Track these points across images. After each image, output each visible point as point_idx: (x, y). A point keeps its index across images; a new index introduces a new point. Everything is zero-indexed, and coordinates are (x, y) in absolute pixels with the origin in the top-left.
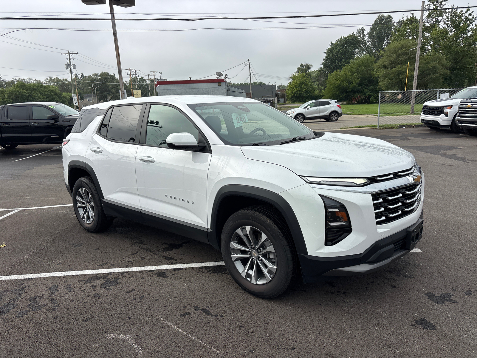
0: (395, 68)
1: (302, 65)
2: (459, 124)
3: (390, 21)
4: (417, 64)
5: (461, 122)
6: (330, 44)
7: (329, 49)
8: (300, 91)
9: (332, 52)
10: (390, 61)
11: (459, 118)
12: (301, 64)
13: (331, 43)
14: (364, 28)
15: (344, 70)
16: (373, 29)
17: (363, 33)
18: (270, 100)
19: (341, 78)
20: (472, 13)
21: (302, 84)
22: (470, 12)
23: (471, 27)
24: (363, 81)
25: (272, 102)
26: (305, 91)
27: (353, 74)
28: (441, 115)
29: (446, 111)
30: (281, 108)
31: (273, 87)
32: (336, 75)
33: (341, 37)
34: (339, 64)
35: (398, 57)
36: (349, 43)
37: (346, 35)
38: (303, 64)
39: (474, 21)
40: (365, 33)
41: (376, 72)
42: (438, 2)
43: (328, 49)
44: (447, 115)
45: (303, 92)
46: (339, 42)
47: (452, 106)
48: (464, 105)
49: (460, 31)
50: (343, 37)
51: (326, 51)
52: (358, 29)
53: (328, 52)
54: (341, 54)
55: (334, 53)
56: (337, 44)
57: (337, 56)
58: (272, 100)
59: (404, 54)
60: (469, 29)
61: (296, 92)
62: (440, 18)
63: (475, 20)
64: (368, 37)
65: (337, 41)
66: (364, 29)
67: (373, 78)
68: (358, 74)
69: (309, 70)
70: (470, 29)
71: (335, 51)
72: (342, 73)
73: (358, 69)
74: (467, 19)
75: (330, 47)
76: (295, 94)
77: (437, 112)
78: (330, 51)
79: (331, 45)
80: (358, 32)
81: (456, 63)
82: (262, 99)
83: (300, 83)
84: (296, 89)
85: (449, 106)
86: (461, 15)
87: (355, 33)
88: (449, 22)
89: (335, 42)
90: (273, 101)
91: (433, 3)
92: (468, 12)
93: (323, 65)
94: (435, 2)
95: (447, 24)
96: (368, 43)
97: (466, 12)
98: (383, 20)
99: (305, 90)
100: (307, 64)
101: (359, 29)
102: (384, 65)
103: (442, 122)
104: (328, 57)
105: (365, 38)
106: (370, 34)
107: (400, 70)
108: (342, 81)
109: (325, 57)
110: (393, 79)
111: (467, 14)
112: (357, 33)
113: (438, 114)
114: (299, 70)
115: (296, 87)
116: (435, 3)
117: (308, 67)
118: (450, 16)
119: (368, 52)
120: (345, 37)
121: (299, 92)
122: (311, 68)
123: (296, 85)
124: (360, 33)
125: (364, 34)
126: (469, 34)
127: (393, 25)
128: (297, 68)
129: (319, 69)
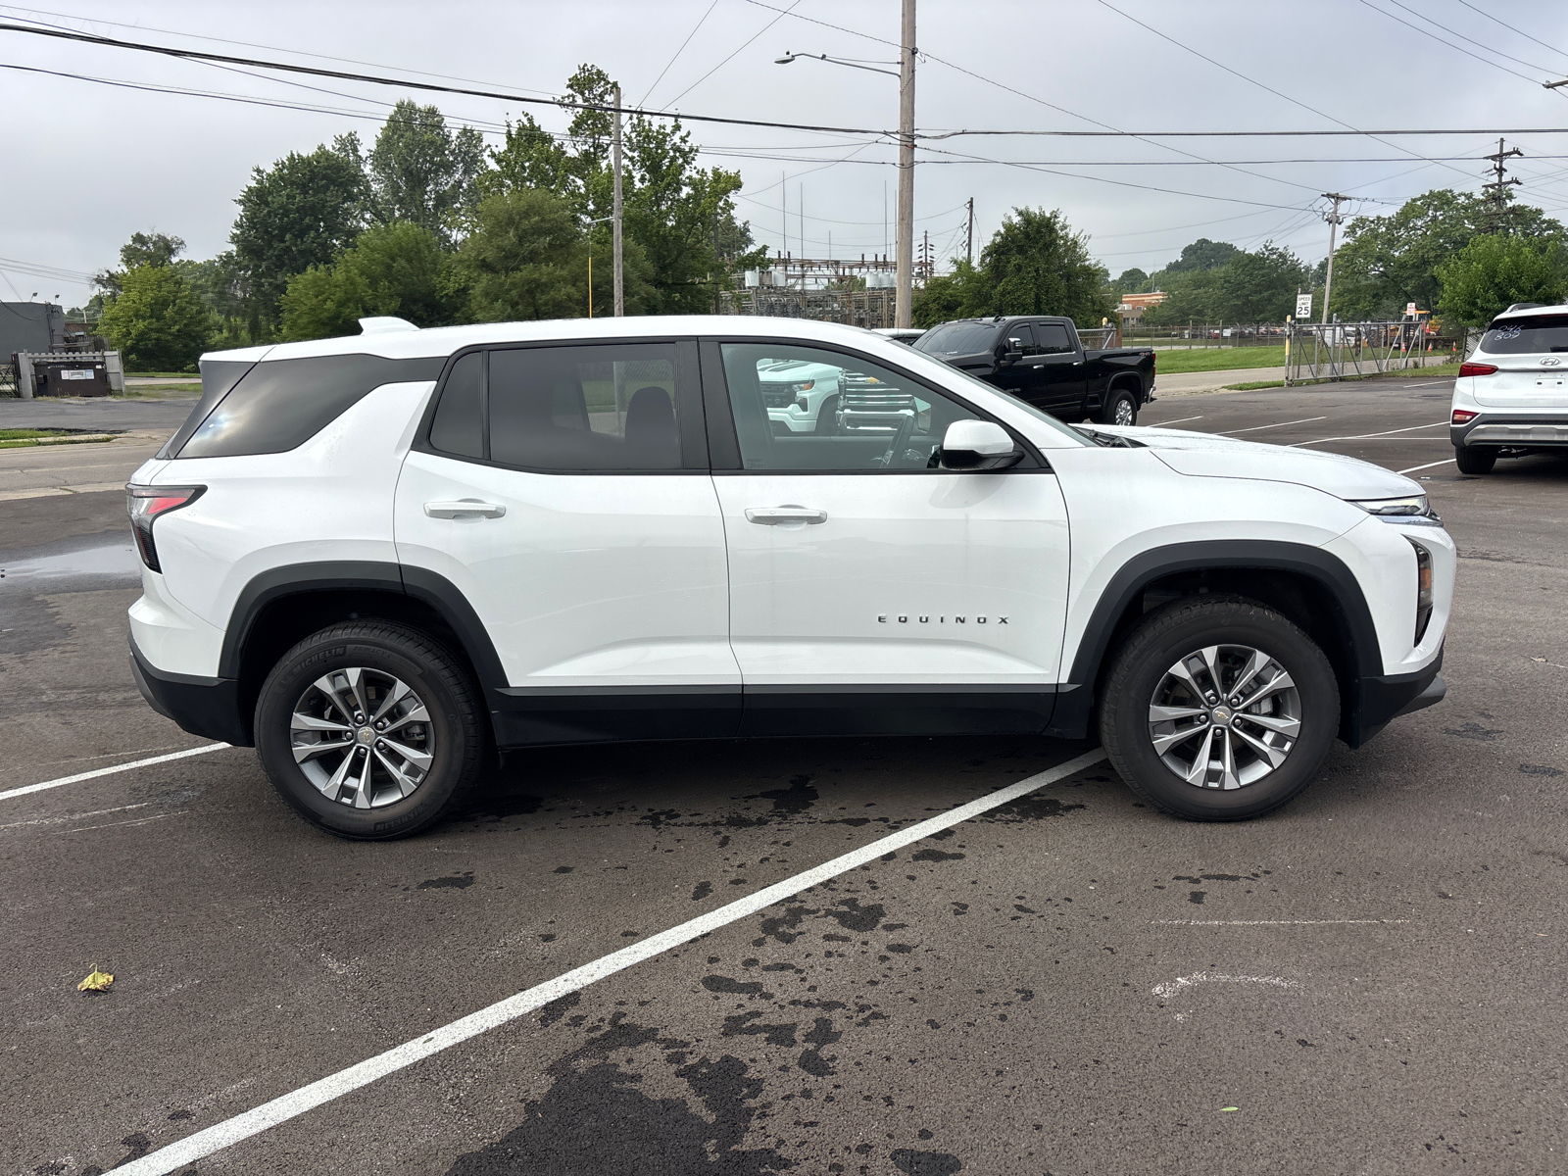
0: (520, 274)
1: (139, 238)
2: (848, 427)
3: (439, 126)
4: (618, 266)
5: (855, 421)
6: (255, 174)
7: (250, 188)
8: (157, 331)
9: (267, 204)
10: (500, 248)
11: (847, 411)
12: (138, 234)
13: (258, 171)
14: (357, 136)
15: (341, 268)
16: (386, 143)
17: (355, 150)
18: (92, 360)
19: (338, 294)
20: (687, 136)
21: (165, 304)
22: (683, 133)
23: (687, 173)
24: (411, 306)
25: (99, 367)
26: (178, 331)
27: (374, 282)
28: (792, 405)
29: (801, 394)
30: (140, 392)
31: (51, 310)
32: (315, 282)
33: (292, 155)
34: (296, 246)
35: (521, 239)
36: (322, 179)
37: (308, 151)
38: (145, 235)
39: (693, 159)
40: (363, 152)
41: (449, 281)
42: (595, 93)
43: (246, 190)
44: (804, 405)
45: (171, 334)
46: (285, 171)
47: (813, 381)
48: (858, 379)
49: (666, 180)
50: (298, 155)
51: (240, 198)
52: (338, 136)
53: (250, 201)
54: (298, 210)
55: (275, 206)
56: (281, 178)
57: (288, 217)
58: (98, 360)
59: (539, 231)
60: (684, 179)
61: (142, 336)
62: (605, 140)
63: (696, 158)
64: (371, 167)
65: (277, 165)
66: (358, 141)
67: (442, 297)
68: (390, 282)
69: (175, 260)
70: (687, 178)
71: (278, 200)
72: (339, 275)
73: (389, 267)
74: (677, 149)
75: (253, 184)
76: (138, 341)
77: (780, 397)
78: (257, 199)
79: (258, 177)
80: (338, 146)
81: (663, 269)
82: (50, 354)
83: (156, 304)
84: (141, 325)
85: (807, 382)
86: (661, 139)
87: (329, 148)
88: (636, 154)
89: (270, 169)
90: (102, 363)
91: (582, 94)
92: (678, 134)
93: (236, 242)
94: (587, 92)
95: (631, 159)
96: (375, 187)
97: (673, 133)
98: (416, 119)
99: (177, 327)
100: (159, 236)
101: (341, 137)
102: (484, 260)
103: (794, 425)
104: (252, 218)
105: (362, 167)
106: (380, 158)
107: (535, 280)
108: (341, 304)
109: (241, 217)
110: (517, 304)
111: (676, 139)
112: (334, 148)
113: (784, 404)
114: (130, 255)
115: (137, 315)
116: (587, 95)
117: (167, 247)
118: (636, 136)
119: (378, 215)
120: (304, 155)
121: (154, 335)
122: (181, 253)
123: (138, 310)
124: (343, 148)
125: (360, 157)
126: (686, 191)
127: (446, 140)
128: (122, 246)
129: (221, 257)
